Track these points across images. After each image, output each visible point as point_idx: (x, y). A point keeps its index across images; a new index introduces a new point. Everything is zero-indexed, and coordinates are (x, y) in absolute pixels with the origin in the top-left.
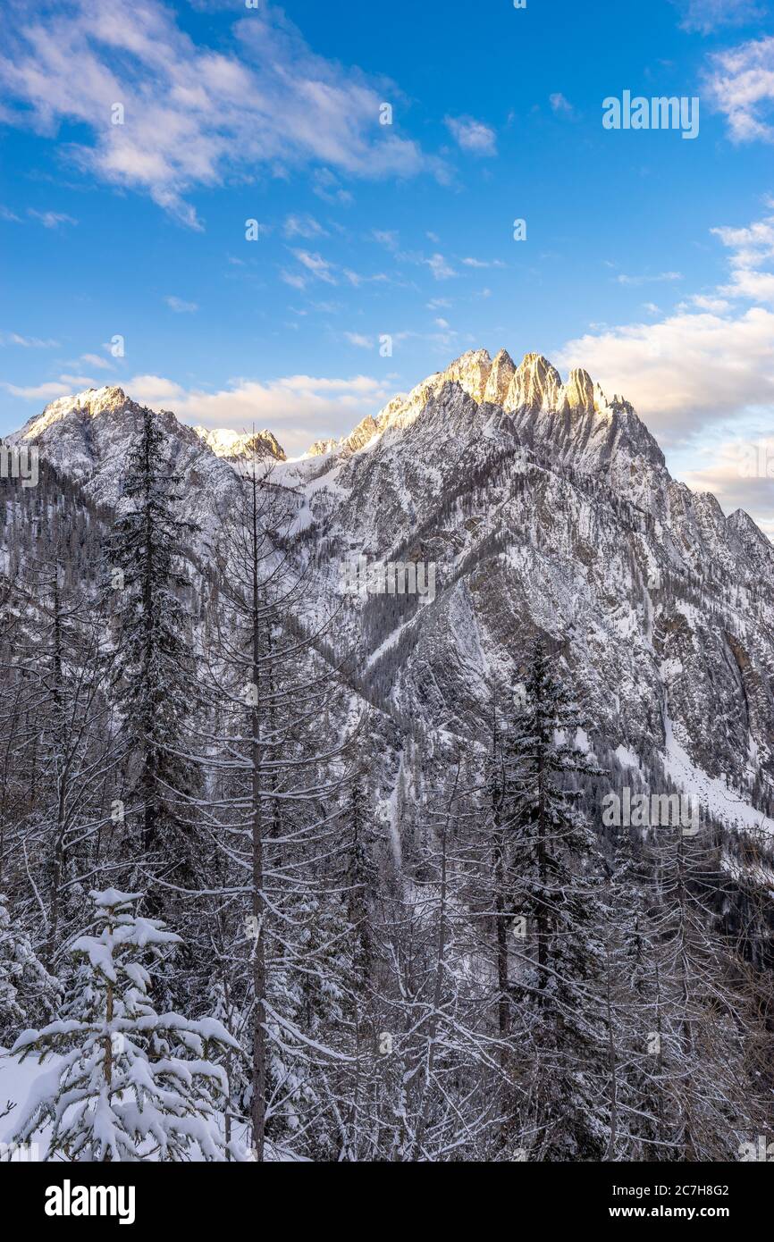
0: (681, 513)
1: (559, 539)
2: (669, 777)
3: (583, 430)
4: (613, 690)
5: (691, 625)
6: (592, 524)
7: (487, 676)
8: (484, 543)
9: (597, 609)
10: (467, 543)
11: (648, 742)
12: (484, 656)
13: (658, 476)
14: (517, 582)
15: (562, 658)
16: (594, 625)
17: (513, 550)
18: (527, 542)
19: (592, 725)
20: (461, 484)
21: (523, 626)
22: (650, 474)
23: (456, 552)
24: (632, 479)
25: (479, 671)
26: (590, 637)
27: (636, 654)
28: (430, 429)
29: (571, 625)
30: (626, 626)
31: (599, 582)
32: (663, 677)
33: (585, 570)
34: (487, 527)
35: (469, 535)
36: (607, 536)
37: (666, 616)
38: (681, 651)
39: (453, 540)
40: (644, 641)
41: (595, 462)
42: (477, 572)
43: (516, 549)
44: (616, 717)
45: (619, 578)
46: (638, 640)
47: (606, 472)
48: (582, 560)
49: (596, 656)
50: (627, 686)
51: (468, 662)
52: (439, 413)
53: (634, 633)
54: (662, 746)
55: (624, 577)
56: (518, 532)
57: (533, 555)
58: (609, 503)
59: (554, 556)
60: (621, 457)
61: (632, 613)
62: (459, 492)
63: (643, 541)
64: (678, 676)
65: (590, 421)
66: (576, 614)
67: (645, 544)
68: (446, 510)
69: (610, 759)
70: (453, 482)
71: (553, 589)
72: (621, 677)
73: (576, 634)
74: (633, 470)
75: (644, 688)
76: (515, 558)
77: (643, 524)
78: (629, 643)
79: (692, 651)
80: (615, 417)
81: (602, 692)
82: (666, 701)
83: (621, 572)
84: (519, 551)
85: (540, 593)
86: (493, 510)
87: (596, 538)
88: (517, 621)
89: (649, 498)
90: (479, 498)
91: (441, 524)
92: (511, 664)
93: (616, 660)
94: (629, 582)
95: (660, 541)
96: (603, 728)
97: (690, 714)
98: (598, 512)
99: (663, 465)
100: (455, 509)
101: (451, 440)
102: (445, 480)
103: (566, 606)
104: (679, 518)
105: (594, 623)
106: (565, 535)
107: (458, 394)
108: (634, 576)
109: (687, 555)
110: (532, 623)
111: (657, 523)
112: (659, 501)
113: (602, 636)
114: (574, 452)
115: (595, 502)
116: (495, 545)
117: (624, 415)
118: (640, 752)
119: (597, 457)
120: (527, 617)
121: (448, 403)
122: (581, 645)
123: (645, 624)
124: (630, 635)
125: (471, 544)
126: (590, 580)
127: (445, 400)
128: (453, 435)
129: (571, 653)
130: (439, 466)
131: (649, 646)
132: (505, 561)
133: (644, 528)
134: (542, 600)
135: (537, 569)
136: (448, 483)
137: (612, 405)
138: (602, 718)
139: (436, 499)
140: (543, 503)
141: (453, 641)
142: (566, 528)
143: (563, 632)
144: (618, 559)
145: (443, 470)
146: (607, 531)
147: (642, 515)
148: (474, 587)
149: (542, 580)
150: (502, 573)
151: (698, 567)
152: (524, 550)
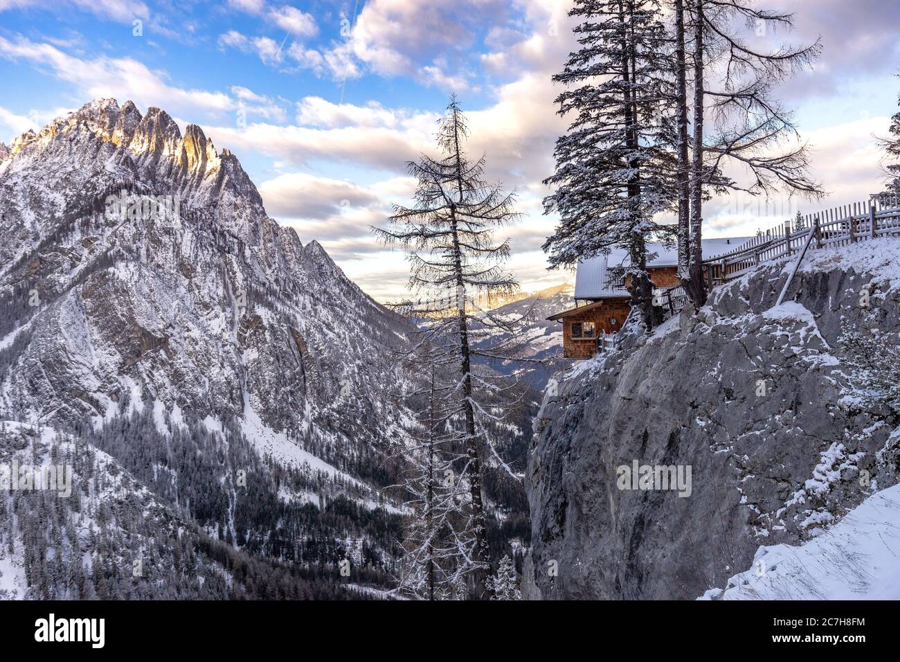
0: (270, 241)
1: (165, 257)
2: (245, 436)
3: (197, 173)
4: (203, 374)
5: (265, 323)
6: (193, 246)
7: (96, 369)
8: (98, 258)
9: (194, 312)
10: (84, 258)
11: (230, 411)
12: (94, 352)
13: (255, 212)
14: (124, 291)
15: (162, 352)
16: (190, 325)
17: (121, 265)
18: (138, 258)
19: (185, 402)
20: (82, 209)
21: (128, 327)
22: (248, 211)
23: (73, 266)
24: (235, 214)
25: (88, 364)
26: (186, 334)
27: (224, 346)
28: (57, 160)
29: (171, 325)
30: (217, 325)
31: (196, 292)
32: (244, 362)
33: (187, 282)
34: (102, 246)
35: (86, 251)
36: (205, 256)
37: (248, 316)
38: (258, 342)
39: (71, 255)
40: (231, 336)
41: (206, 199)
42: (89, 283)
43: (124, 264)
44: (205, 395)
45: (214, 288)
46: (226, 336)
47: (215, 207)
48: (184, 275)
49: (191, 349)
50: (215, 371)
51: (78, 358)
52: (65, 146)
53: (223, 330)
54: (241, 413)
55: (217, 287)
56: (130, 250)
57: (139, 270)
58: (209, 231)
59: (161, 270)
60: (227, 196)
61: (222, 314)
62: (79, 215)
63: (233, 260)
64: (255, 361)
65: (203, 166)
66: (176, 316)
67: (235, 263)
68: (65, 229)
69: (199, 427)
70: (75, 206)
71: (157, 297)
72: (210, 364)
73: (174, 332)
74: (236, 207)
75: (228, 371)
76: (122, 272)
77: (236, 247)
78: (218, 338)
79: (265, 342)
80: (223, 165)
81: (194, 376)
82: (246, 380)
83: (215, 284)
84: (127, 266)
85: (144, 300)
86: (109, 232)
87: (196, 257)
88: (124, 322)
89: (247, 228)
90: (96, 221)
91: (59, 241)
92: (118, 358)
93: (207, 351)
94: (221, 291)
95: (249, 261)
96: (194, 404)
97: (262, 388)
98: (199, 238)
99: (261, 205)
100: (73, 229)
101: (75, 170)
102: (68, 204)
103: (166, 311)
104: (269, 245)
105: (190, 323)
106: (171, 254)
107: (85, 132)
108: (226, 287)
109: (269, 271)
110: (136, 324)
111: (247, 248)
112: (255, 231)
113: (196, 333)
114: (190, 190)
115: (197, 229)
116: (106, 261)
117: (230, 166)
118: (223, 419)
119: (207, 195)
120: (132, 320)
121: (74, 139)
122: (179, 340)
123: (232, 323)
124: (220, 331)
125: (87, 259)
126: (190, 290)
127: (72, 136)
128: (77, 166)
129: (170, 347)
130: (63, 191)
131: (234, 339)
132: (114, 274)
133: (236, 251)
134: (145, 306)
135: (142, 281)
136: (70, 207)
137: (221, 157)
138: (194, 396)
139: (59, 220)
140: (152, 228)
141: (63, 341)
142: (172, 249)
143: (163, 331)
144: (213, 274)
145: (67, 196)
146: (206, 252)
147: (236, 241)
148: (85, 295)
149: (146, 289)
150: (110, 283)
151: (277, 281)
152: (131, 265)
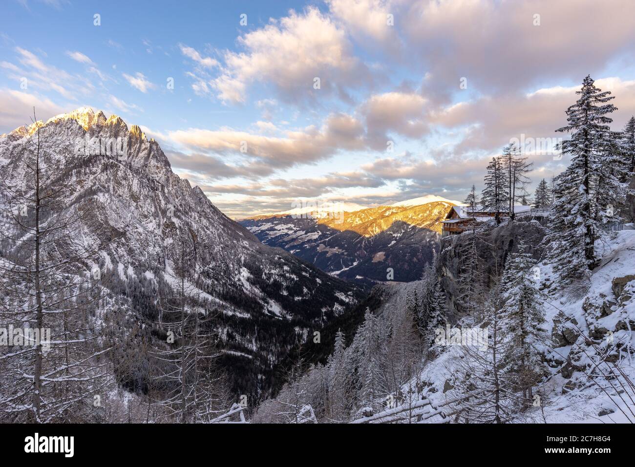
0: (176, 185)
1: (123, 191)
2: (166, 281)
3: (137, 149)
4: (145, 250)
5: (177, 225)
6: (138, 187)
7: (86, 247)
8: (86, 190)
9: (139, 219)
10: (77, 190)
11: (159, 269)
12: (85, 239)
13: (167, 171)
14: (103, 208)
15: (123, 239)
16: (138, 226)
17: (101, 194)
18: (108, 191)
19: (135, 264)
20: (75, 165)
21: (104, 226)
22: (164, 170)
23: (72, 194)
24: (157, 171)
25: (82, 245)
26: (136, 230)
27: (155, 236)
28: (59, 138)
29: (127, 226)
30: (151, 226)
31: (140, 209)
32: (165, 244)
33: (135, 204)
34: (88, 184)
35: (79, 187)
36: (145, 191)
37: (167, 222)
38: (172, 235)
39: (70, 188)
40: (159, 232)
41: (142, 163)
42: (82, 203)
44: (146, 260)
45: (149, 208)
46: (156, 231)
47: (146, 167)
48: (133, 200)
49: (138, 238)
50: (151, 249)
51: (76, 241)
52: (64, 131)
53: (155, 229)
54: (164, 269)
55: (151, 207)
56: (104, 187)
57: (111, 197)
58: (146, 179)
59: (121, 198)
60: (153, 162)
61: (154, 221)
62: (75, 167)
63: (160, 194)
64: (171, 244)
65: (140, 146)
66: (130, 221)
67: (160, 196)
68: (67, 175)
69: (143, 276)
70: (71, 163)
71: (120, 211)
72: (148, 245)
73: (129, 229)
74: (158, 168)
75: (157, 249)
76: (101, 198)
77: (160, 188)
78: (152, 232)
79: (177, 235)
80: (151, 147)
81: (140, 251)
82: (166, 253)
83: (150, 206)
84: (104, 195)
85: (113, 212)
86: (92, 177)
87: (140, 192)
88: (102, 224)
89: (163, 178)
90: (85, 171)
91: (64, 181)
92: (99, 242)
93: (147, 239)
94: (153, 209)
95: (167, 195)
96: (140, 265)
97: (175, 257)
98: (141, 182)
99: (170, 167)
100: (72, 175)
101: (71, 144)
102: (67, 162)
103: (125, 218)
104: (175, 187)
105: (137, 225)
106: (126, 190)
107: (76, 125)
108: (156, 207)
109: (177, 200)
110: (109, 225)
111: (166, 188)
112: (167, 180)
113: (141, 230)
114: (133, 158)
115: (140, 178)
116: (92, 192)
117: (154, 147)
118: (155, 273)
119: (142, 161)
120: (107, 222)
121: (70, 128)
122: (132, 233)
123: (159, 225)
124: (153, 229)
125: (80, 190)
126: (137, 208)
127: (69, 126)
128: (72, 142)
129: (127, 236)
130: (64, 155)
131: (160, 233)
132: (97, 199)
133: (160, 190)
134: (114, 215)
135: (112, 203)
136: (68, 163)
137: (150, 142)
138: (140, 261)
139: (62, 169)
140: (116, 176)
141: (68, 232)
142: (127, 187)
143: (123, 228)
144: (149, 201)
145: (66, 157)
146: (145, 190)
147: (160, 185)
148: (80, 209)
149: (114, 207)
150: (95, 204)
151: (181, 205)
152: (106, 195)
